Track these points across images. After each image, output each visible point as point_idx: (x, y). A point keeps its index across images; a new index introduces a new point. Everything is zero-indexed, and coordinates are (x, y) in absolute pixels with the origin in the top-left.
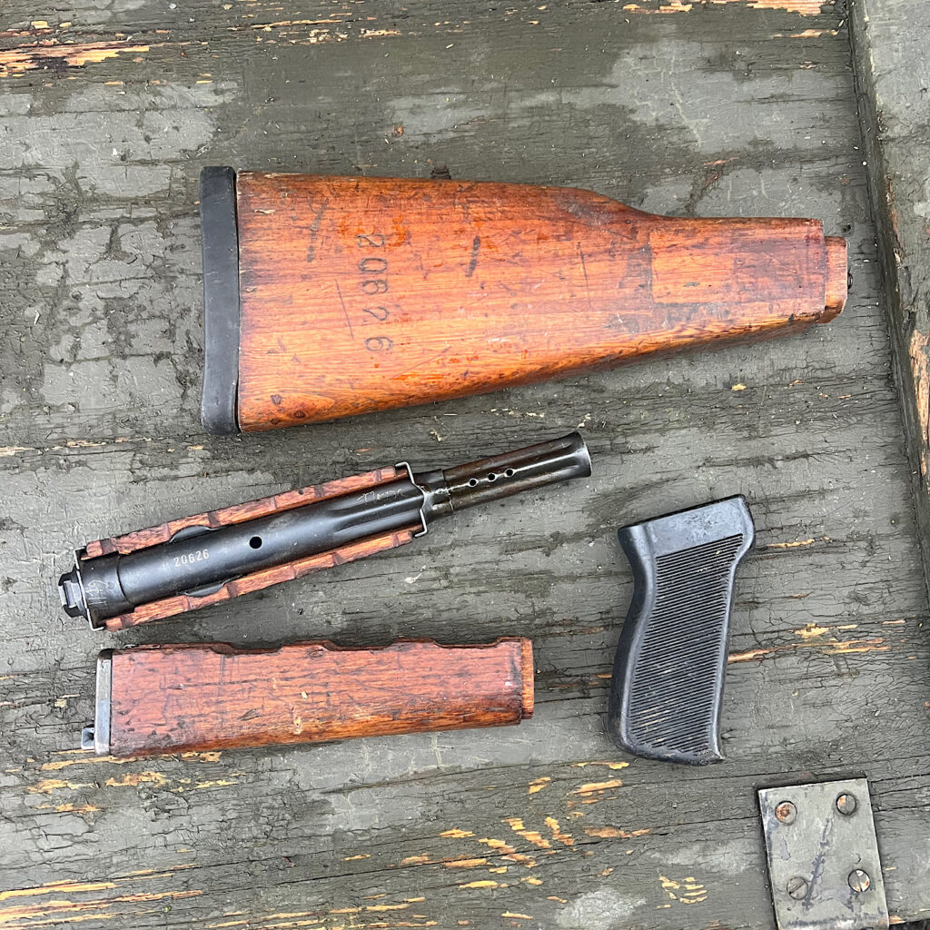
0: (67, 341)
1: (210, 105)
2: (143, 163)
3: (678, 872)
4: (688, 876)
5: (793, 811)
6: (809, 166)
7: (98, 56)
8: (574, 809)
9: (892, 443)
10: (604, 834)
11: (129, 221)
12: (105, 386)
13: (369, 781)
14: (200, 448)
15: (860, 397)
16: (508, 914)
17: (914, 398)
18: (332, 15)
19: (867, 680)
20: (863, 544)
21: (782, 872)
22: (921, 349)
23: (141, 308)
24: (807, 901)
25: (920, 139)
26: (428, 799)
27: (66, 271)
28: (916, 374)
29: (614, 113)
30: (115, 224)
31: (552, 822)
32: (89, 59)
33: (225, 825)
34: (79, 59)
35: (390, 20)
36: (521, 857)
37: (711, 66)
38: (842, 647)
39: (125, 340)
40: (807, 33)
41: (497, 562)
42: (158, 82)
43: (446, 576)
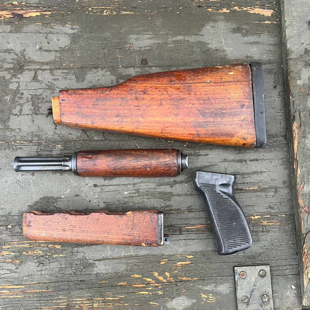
0: (18, 108)
1: (70, 33)
2: (46, 51)
3: (207, 292)
4: (210, 294)
5: (245, 274)
6: (264, 65)
7: (34, 14)
8: (175, 270)
9: (285, 158)
10: (184, 279)
11: (41, 69)
12: (30, 124)
13: (109, 258)
14: (60, 146)
15: (276, 142)
16: (151, 303)
17: (293, 143)
18: (112, 6)
19: (272, 234)
20: (273, 190)
21: (240, 294)
22: (296, 128)
23: (43, 98)
24: (248, 304)
25: (300, 59)
26: (127, 264)
27: (19, 85)
28: (294, 136)
29: (202, 44)
30: (36, 71)
31: (167, 274)
32: (30, 15)
33: (61, 269)
34: (27, 15)
35: (131, 9)
36: (157, 285)
37: (235, 31)
38: (265, 223)
39: (37, 109)
40: (266, 22)
41: (155, 189)
42: (53, 24)
43: (138, 192)
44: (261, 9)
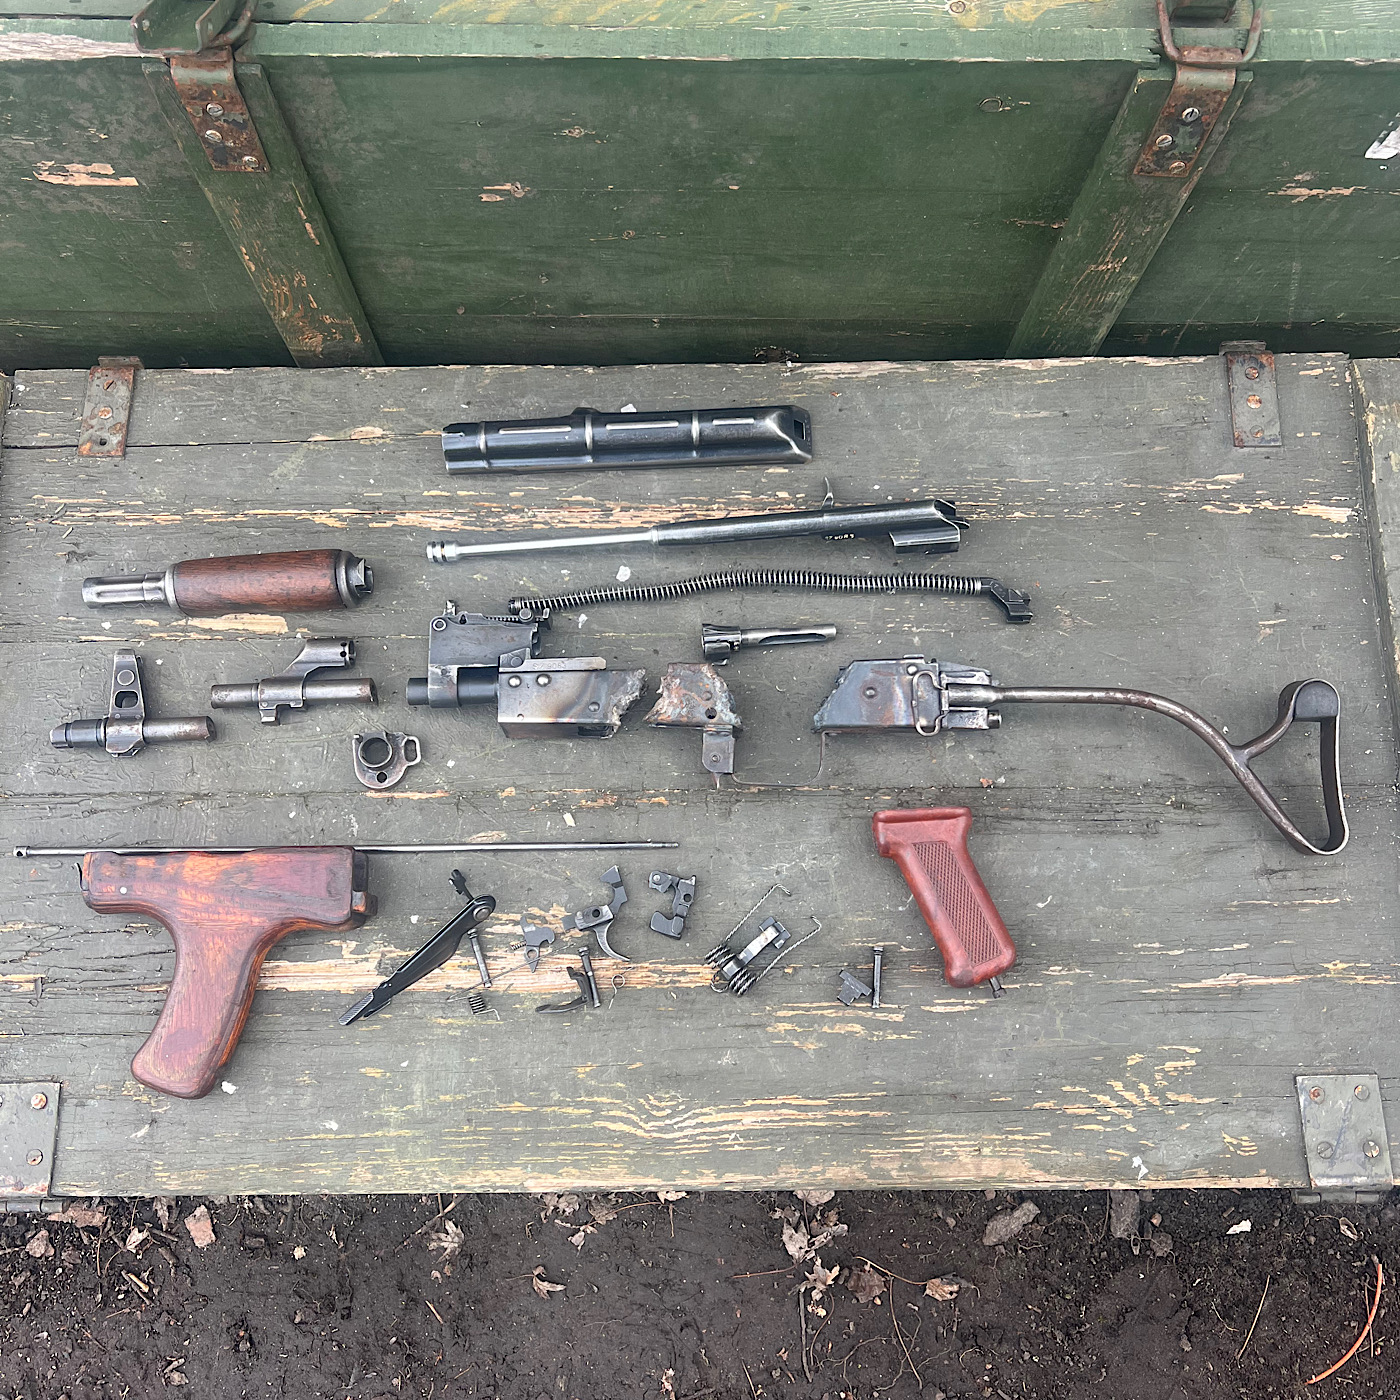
4: (1244, 1135)
5: (1322, 1093)
8: (1160, 1078)
10: (1182, 1100)
16: (1110, 1151)
21: (1313, 1138)
24: (1331, 1159)
31: (1144, 1088)
36: (1121, 1110)
40: (1337, 535)
44: (1324, 507)
